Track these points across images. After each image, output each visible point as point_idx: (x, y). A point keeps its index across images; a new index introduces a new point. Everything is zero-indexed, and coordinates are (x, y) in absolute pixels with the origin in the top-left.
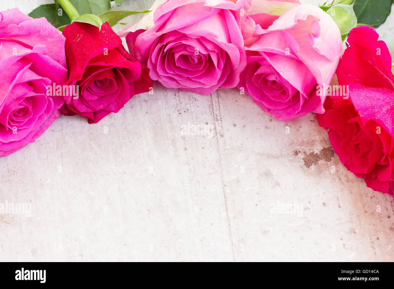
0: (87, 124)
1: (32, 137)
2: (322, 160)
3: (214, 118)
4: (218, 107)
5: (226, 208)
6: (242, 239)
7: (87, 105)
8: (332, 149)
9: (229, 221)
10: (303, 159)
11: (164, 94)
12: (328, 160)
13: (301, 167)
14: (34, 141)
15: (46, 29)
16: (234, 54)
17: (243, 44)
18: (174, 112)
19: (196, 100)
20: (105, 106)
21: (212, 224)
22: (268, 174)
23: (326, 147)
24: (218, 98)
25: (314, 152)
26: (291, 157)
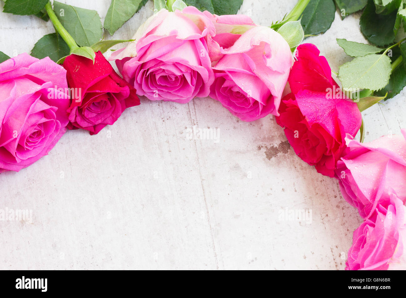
0: (89, 135)
1: (45, 151)
2: (280, 152)
3: (192, 123)
4: (194, 113)
5: (205, 199)
6: (218, 224)
7: (88, 121)
8: (288, 142)
9: (207, 209)
10: (265, 153)
11: (150, 105)
12: (286, 152)
13: (264, 160)
14: (48, 154)
15: (50, 67)
16: (204, 73)
17: (211, 65)
18: (159, 120)
19: (176, 108)
20: (103, 120)
21: (194, 213)
22: (237, 167)
23: (284, 141)
24: (194, 105)
25: (273, 146)
26: (255, 151)
